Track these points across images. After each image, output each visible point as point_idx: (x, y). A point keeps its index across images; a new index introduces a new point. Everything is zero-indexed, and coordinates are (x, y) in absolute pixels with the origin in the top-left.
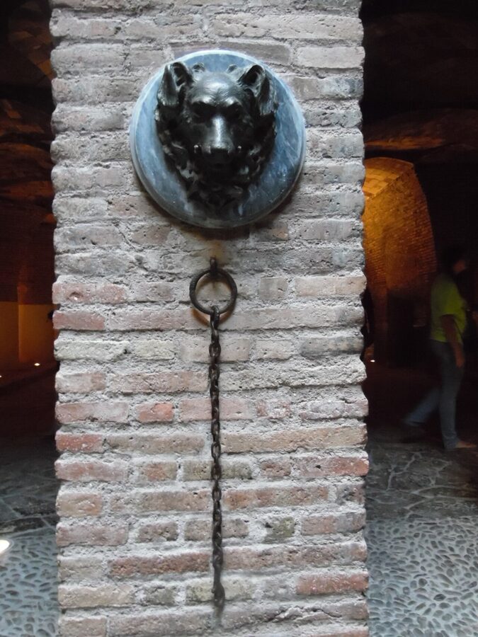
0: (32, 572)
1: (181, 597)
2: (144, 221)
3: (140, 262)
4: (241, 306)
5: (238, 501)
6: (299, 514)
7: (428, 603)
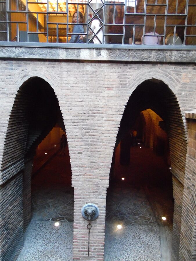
0: (64, 231)
1: (85, 254)
2: (83, 219)
3: (82, 223)
4: (92, 227)
5: (91, 246)
6: (97, 247)
7: (128, 245)
